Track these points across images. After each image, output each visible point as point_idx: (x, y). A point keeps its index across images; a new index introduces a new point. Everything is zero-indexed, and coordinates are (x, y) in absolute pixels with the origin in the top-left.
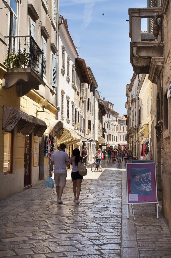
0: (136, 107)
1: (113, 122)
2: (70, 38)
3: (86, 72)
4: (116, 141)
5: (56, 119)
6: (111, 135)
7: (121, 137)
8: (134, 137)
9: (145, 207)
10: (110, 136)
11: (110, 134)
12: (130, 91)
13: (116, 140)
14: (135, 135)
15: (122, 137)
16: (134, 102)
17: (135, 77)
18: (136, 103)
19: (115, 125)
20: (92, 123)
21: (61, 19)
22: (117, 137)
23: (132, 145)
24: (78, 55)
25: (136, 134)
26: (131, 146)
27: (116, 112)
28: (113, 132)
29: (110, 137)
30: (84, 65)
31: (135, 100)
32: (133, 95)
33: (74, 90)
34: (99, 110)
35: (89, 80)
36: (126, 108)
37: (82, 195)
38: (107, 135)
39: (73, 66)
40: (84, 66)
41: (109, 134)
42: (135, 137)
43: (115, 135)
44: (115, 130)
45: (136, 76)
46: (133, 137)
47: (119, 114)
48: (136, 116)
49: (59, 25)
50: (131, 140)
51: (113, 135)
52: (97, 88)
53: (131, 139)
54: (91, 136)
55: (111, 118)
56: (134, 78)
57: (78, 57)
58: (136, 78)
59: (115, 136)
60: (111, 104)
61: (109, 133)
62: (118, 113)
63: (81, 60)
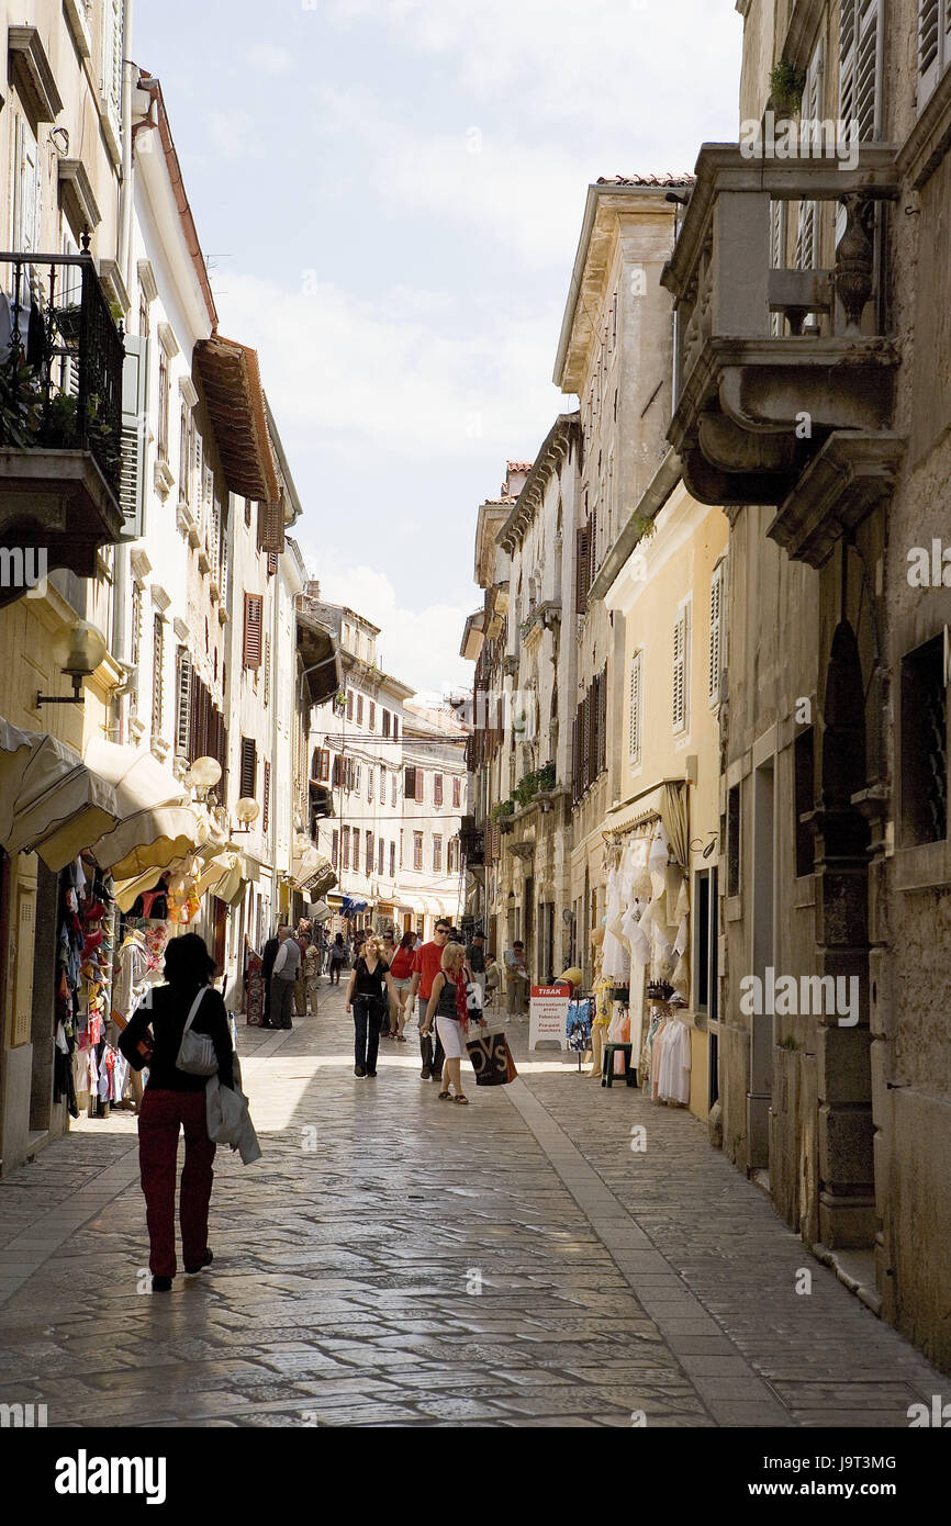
0: (554, 660)
1: (370, 749)
2: (185, 212)
3: (253, 430)
4: (392, 873)
5: (114, 741)
6: (356, 831)
7: (419, 843)
8: (541, 849)
9: (768, 1289)
10: (352, 837)
11: (352, 824)
12: (509, 549)
13: (387, 867)
14: (551, 841)
15: (428, 843)
16: (546, 625)
17: (551, 465)
18: (557, 635)
19: (383, 767)
20: (262, 753)
21: (146, 95)
22: (393, 846)
23: (519, 902)
24: (214, 319)
25: (559, 835)
26: (511, 910)
27: (392, 681)
28: (368, 810)
29: (351, 844)
30: (246, 383)
31: (553, 612)
32: (532, 581)
33: (183, 544)
34: (300, 672)
35: (263, 476)
36: (463, 653)
37: (358, 1218)
38: (335, 833)
39: (184, 392)
40: (247, 392)
41: (346, 828)
42: (551, 851)
43: (387, 831)
44: (383, 796)
45: (559, 456)
46: (532, 852)
47: (413, 693)
48: (554, 713)
49: (135, 129)
50: (511, 868)
51: (369, 833)
52: (292, 522)
53: (517, 861)
54: (252, 842)
55: (360, 720)
56: (546, 468)
57: (214, 331)
58: (559, 468)
59: (382, 842)
60: (363, 623)
61: (345, 822)
62: (404, 688)
63: (231, 351)
